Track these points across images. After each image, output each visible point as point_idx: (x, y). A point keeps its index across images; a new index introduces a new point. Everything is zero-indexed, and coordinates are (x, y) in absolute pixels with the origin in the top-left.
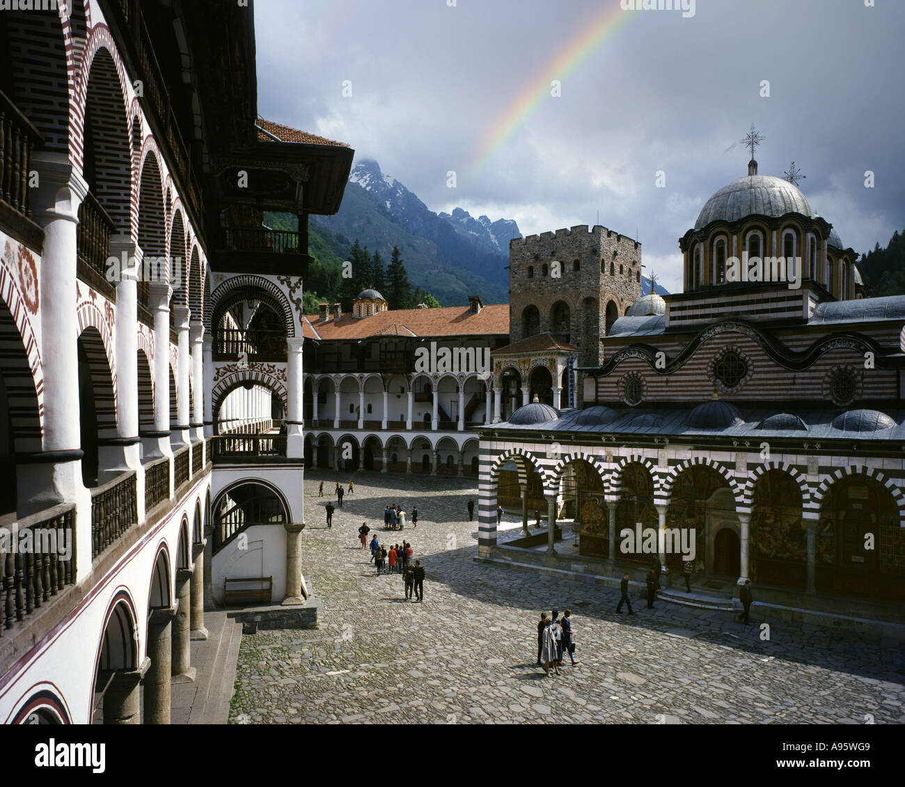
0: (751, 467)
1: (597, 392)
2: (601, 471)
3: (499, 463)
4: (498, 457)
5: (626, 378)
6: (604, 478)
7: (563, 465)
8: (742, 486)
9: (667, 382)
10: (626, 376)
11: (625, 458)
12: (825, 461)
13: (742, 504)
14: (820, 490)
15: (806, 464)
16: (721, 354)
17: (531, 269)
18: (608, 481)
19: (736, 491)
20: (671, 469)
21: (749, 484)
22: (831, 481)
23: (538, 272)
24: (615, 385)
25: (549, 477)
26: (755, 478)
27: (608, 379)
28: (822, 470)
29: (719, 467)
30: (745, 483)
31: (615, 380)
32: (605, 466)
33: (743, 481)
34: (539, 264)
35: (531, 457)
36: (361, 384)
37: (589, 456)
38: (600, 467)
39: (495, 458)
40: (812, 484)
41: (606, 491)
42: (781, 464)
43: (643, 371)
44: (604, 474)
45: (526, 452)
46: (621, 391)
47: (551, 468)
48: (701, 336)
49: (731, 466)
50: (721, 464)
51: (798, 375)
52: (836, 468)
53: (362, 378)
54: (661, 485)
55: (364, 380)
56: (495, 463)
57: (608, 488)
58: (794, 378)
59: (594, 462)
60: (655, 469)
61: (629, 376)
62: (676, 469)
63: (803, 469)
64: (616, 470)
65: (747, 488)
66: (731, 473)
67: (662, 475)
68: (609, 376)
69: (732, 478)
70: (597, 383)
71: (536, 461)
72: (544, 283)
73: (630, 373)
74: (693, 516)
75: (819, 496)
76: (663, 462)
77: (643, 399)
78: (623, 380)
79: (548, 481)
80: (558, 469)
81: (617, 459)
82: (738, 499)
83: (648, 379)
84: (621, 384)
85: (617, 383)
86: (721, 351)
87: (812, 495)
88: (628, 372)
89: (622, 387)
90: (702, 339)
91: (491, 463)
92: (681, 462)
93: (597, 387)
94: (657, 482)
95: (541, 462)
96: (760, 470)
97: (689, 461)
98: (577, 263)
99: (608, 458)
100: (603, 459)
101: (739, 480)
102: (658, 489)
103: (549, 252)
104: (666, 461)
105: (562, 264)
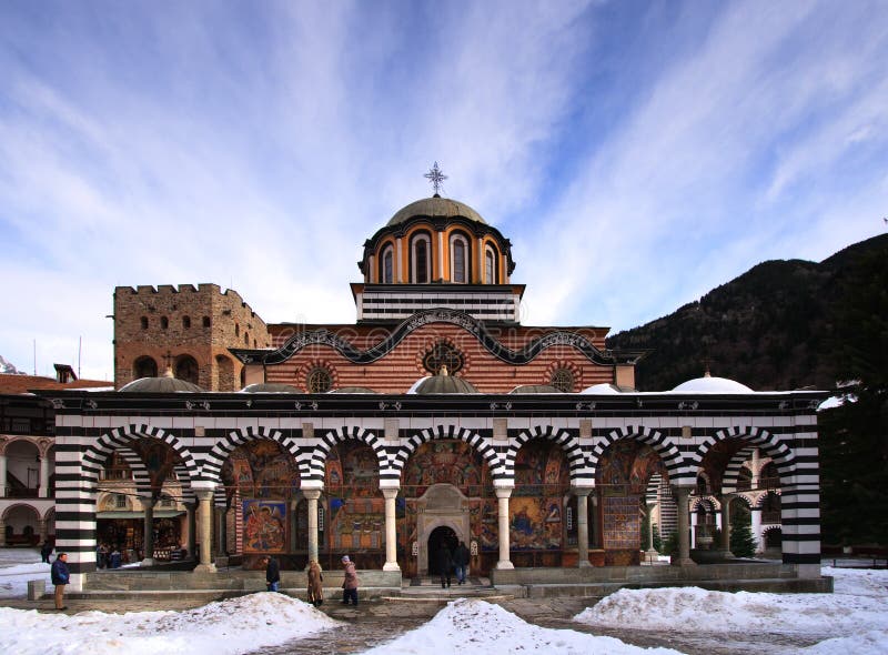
0: (513, 433)
1: (265, 382)
2: (293, 450)
4: (98, 438)
5: (308, 367)
6: (299, 459)
8: (502, 456)
9: (365, 372)
11: (334, 432)
12: (599, 423)
13: (503, 476)
14: (595, 454)
15: (578, 427)
16: (432, 346)
17: (145, 319)
18: (306, 462)
19: (494, 462)
20: (405, 442)
21: (510, 452)
22: (607, 443)
23: (155, 325)
24: (293, 375)
25: (201, 463)
26: (518, 445)
27: (281, 368)
28: (595, 433)
29: (471, 436)
30: (506, 452)
31: (293, 368)
32: (299, 442)
33: (502, 450)
34: (157, 316)
35: (165, 436)
37: (272, 431)
38: (292, 444)
39: (91, 441)
40: (584, 448)
41: (303, 475)
42: (550, 429)
43: (333, 359)
44: (298, 453)
45: (155, 430)
46: (301, 382)
47: (205, 449)
48: (409, 324)
49: (488, 433)
50: (473, 432)
51: (518, 369)
52: (612, 430)
54: (391, 462)
56: (90, 448)
57: (307, 471)
58: (515, 372)
59: (282, 439)
60: (380, 442)
61: (313, 364)
62: (412, 442)
63: (574, 433)
64: (319, 448)
65: (509, 457)
66: (487, 442)
67: (390, 450)
68: (282, 364)
69: (488, 448)
70: (267, 371)
71: (175, 441)
72: (163, 335)
73: (315, 361)
75: (594, 460)
76: (391, 432)
78: (309, 364)
79: (200, 469)
80: (218, 451)
81: (320, 433)
82: (497, 471)
83: (338, 368)
84: (301, 374)
85: (296, 372)
86: (432, 342)
87: (586, 459)
88: (311, 360)
89: (303, 377)
90: (409, 328)
91: (84, 448)
92: (419, 432)
93: (266, 376)
94: (385, 458)
95: (183, 442)
96: (524, 437)
97: (430, 431)
98: (207, 322)
99: (304, 433)
100: (298, 433)
101: (498, 449)
102: (386, 467)
103: (170, 305)
104: (397, 433)
105: (187, 322)
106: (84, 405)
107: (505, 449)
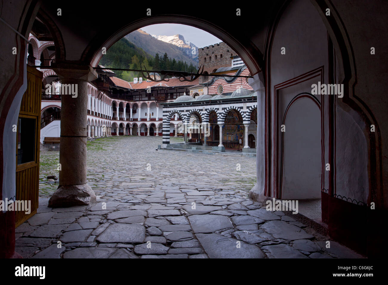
0: (248, 108)
1: (208, 91)
3: (169, 115)
4: (169, 113)
5: (218, 86)
6: (202, 117)
7: (189, 114)
8: (245, 114)
9: (231, 86)
10: (218, 85)
11: (209, 109)
13: (245, 120)
16: (248, 75)
17: (205, 58)
18: (203, 117)
19: (243, 116)
20: (223, 111)
21: (247, 113)
23: (208, 60)
24: (214, 88)
25: (185, 118)
26: (249, 111)
27: (212, 87)
29: (238, 109)
30: (246, 113)
31: (214, 87)
32: (202, 112)
33: (245, 112)
34: (208, 57)
35: (179, 112)
36: (149, 105)
37: (197, 110)
38: (201, 113)
39: (168, 114)
41: (203, 121)
43: (223, 83)
44: (202, 115)
45: (178, 111)
46: (216, 90)
47: (186, 115)
48: (241, 69)
49: (242, 108)
50: (238, 108)
53: (148, 103)
54: (220, 117)
55: (149, 104)
56: (168, 115)
57: (203, 120)
59: (199, 112)
60: (218, 112)
61: (219, 85)
62: (225, 111)
64: (206, 114)
65: (247, 115)
66: (242, 110)
67: (220, 114)
68: (212, 86)
69: (242, 112)
70: (208, 88)
71: (181, 113)
72: (210, 63)
73: (219, 84)
74: (239, 131)
76: (220, 109)
77: (223, 92)
78: (217, 86)
79: (185, 120)
80: (188, 115)
81: (206, 110)
83: (225, 85)
84: (216, 88)
85: (215, 87)
86: (248, 74)
88: (218, 84)
89: (216, 89)
90: (242, 70)
91: (166, 116)
92: (226, 108)
93: (208, 90)
94: (219, 116)
95: (182, 113)
96: (250, 109)
97: (229, 108)
98: (221, 55)
99: (203, 110)
100: (202, 110)
101: (244, 112)
102: (219, 118)
103: (212, 52)
104: (222, 109)
105: (216, 56)
106: (167, 106)
107: (246, 112)
